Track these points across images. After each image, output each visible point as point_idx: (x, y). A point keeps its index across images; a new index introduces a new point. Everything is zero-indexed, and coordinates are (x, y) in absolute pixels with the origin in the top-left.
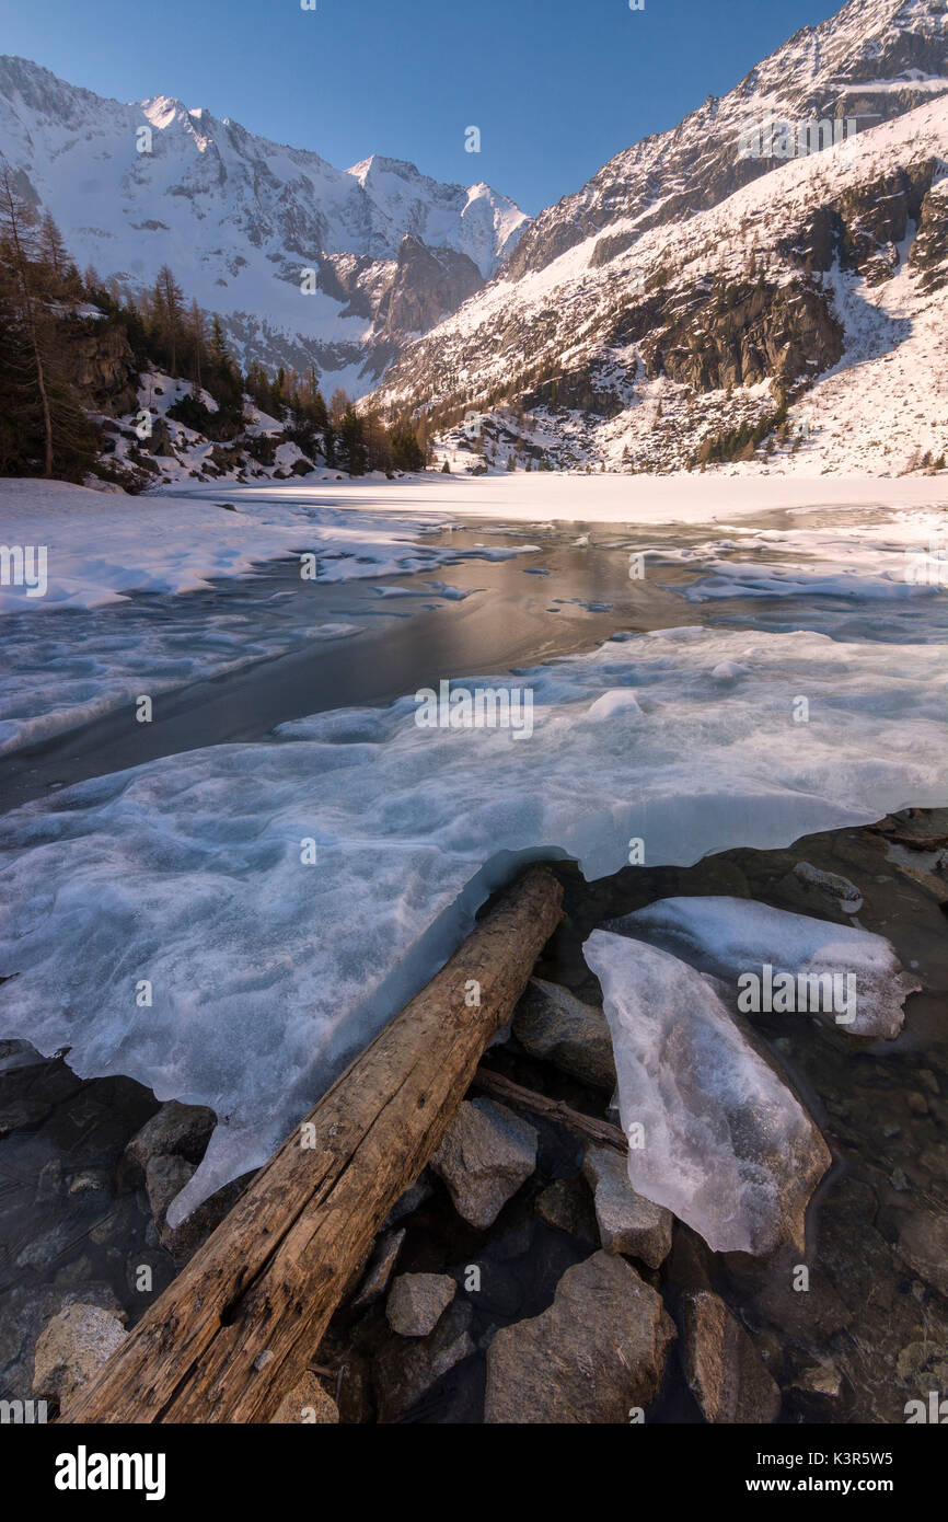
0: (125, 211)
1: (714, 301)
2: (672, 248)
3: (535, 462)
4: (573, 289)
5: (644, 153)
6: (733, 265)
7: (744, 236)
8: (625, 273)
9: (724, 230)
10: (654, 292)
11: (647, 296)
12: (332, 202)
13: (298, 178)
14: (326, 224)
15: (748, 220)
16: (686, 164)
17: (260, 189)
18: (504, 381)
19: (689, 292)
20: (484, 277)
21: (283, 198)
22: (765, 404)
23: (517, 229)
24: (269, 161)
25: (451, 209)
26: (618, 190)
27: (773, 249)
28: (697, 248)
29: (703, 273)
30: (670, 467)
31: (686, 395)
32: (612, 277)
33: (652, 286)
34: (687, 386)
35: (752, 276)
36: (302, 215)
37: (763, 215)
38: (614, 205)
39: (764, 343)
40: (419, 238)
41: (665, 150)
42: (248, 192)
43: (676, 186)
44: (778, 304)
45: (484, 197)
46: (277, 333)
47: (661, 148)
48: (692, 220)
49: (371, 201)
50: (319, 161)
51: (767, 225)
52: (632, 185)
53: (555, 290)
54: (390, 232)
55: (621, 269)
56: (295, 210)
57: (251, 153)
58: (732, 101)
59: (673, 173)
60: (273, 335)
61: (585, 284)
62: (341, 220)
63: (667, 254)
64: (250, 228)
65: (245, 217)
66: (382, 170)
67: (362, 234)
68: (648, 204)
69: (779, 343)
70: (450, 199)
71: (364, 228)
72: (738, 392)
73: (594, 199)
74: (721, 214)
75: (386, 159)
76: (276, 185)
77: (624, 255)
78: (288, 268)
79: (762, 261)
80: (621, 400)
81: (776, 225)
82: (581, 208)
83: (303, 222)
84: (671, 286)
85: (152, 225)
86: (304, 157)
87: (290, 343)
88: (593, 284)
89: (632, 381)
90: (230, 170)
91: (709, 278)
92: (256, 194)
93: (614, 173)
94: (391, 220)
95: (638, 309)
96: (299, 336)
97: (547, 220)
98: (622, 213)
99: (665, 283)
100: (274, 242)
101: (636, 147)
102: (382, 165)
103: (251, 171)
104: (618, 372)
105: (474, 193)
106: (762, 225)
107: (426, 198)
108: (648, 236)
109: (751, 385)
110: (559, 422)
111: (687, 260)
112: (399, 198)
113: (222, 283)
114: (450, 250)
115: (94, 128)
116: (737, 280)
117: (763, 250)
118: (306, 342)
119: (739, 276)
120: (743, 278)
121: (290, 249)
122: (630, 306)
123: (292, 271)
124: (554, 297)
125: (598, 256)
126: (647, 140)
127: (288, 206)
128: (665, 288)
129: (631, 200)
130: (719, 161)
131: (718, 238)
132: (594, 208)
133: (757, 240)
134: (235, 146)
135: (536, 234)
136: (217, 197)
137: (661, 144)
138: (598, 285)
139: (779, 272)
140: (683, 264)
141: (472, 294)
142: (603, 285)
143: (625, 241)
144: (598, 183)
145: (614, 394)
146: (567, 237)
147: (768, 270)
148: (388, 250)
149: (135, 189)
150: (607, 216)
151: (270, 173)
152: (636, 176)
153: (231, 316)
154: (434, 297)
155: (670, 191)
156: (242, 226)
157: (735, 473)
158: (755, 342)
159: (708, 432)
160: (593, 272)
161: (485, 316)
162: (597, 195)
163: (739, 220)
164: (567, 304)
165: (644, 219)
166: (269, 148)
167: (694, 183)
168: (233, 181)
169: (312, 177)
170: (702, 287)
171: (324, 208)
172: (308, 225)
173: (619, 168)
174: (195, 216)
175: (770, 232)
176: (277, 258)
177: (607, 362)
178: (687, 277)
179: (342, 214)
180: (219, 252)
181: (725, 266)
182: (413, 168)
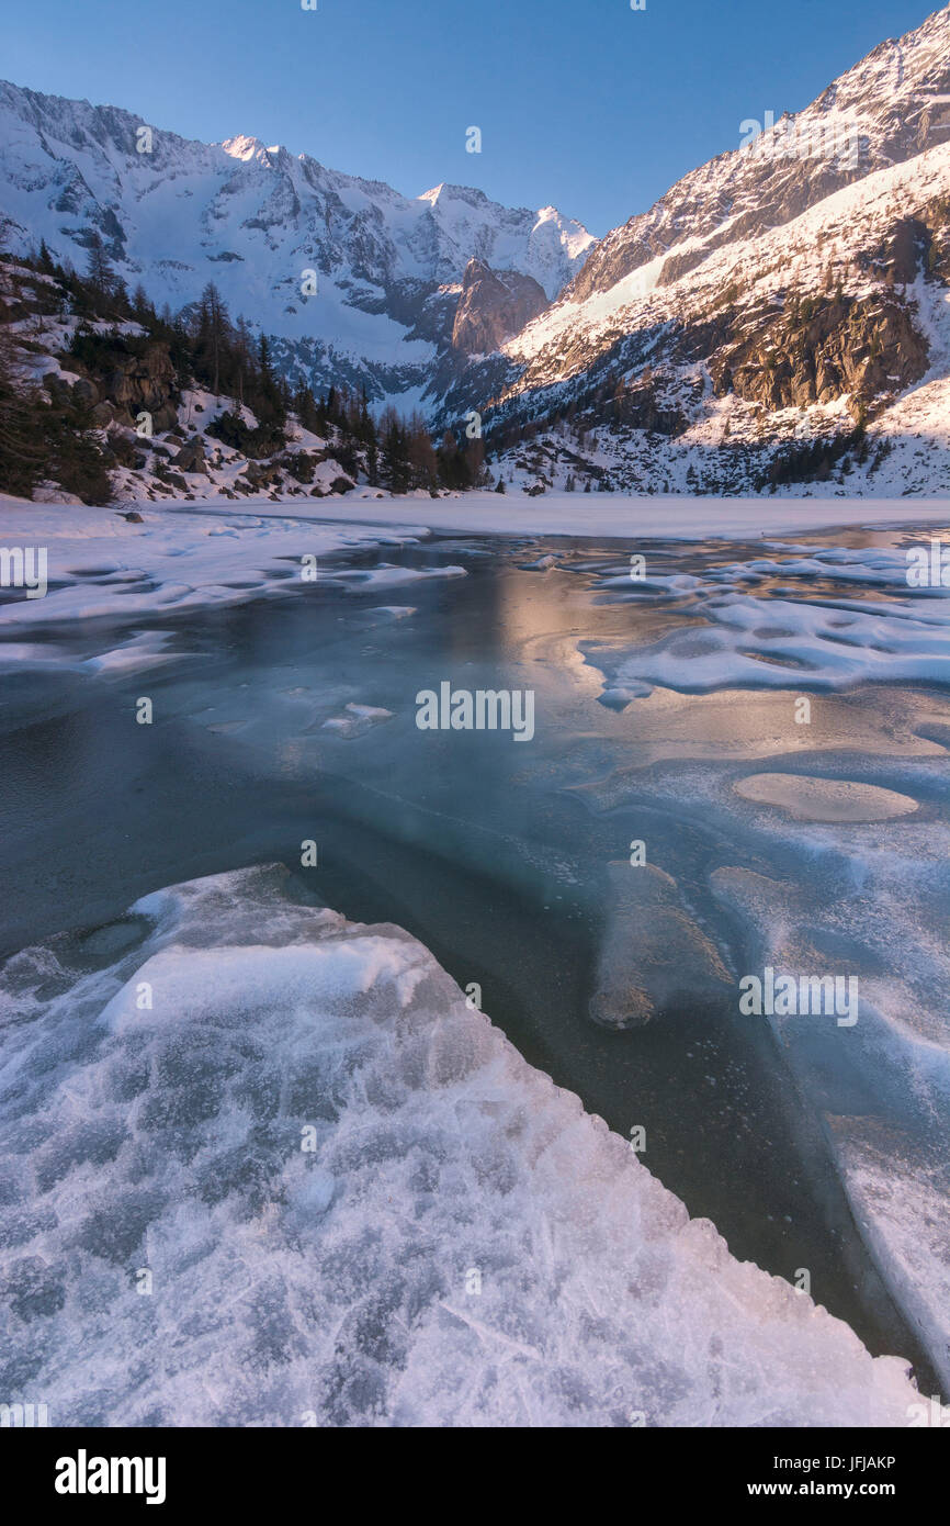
0: (204, 245)
1: (787, 316)
2: (744, 265)
3: (595, 483)
4: (639, 308)
5: (716, 171)
6: (808, 280)
7: (821, 249)
8: (694, 291)
9: (799, 245)
10: (724, 308)
11: (715, 313)
12: (400, 230)
13: (368, 208)
14: (394, 251)
15: (825, 234)
16: (760, 180)
17: (332, 219)
18: (566, 401)
19: (760, 308)
20: (549, 297)
21: (353, 228)
22: (842, 421)
23: (584, 251)
24: (341, 193)
25: (518, 233)
26: (688, 208)
27: (852, 262)
28: (770, 263)
29: (776, 288)
30: (737, 487)
31: (756, 413)
32: (680, 295)
33: (722, 303)
34: (757, 404)
35: (828, 289)
36: (371, 242)
37: (841, 228)
38: (685, 222)
39: (840, 358)
40: (485, 262)
41: (739, 167)
42: (320, 222)
43: (748, 202)
44: (856, 317)
45: (552, 221)
46: (343, 357)
47: (734, 166)
48: (765, 236)
49: (438, 228)
50: (389, 191)
51: (846, 237)
52: (702, 203)
53: (621, 310)
54: (458, 257)
55: (689, 287)
56: (364, 239)
57: (325, 187)
58: (810, 116)
59: (746, 190)
60: (338, 359)
61: (652, 302)
62: (409, 247)
63: (738, 271)
64: (320, 256)
65: (316, 247)
66: (450, 198)
67: (430, 260)
68: (720, 222)
69: (858, 357)
70: (517, 223)
71: (431, 254)
72: (812, 409)
73: (663, 219)
74: (797, 229)
75: (455, 187)
76: (347, 215)
77: (693, 272)
78: (356, 295)
79: (840, 275)
80: (686, 418)
81: (855, 237)
82: (649, 228)
83: (372, 249)
84: (741, 302)
85: (228, 257)
86: (375, 188)
87: (355, 367)
88: (660, 303)
89: (699, 399)
90: (303, 202)
91: (782, 293)
92: (327, 224)
93: (685, 192)
94: (458, 246)
95: (706, 326)
96: (364, 361)
97: (615, 240)
98: (691, 232)
99: (735, 299)
100: (343, 270)
101: (708, 165)
102: (452, 192)
103: (323, 203)
104: (685, 391)
105: (544, 215)
106: (840, 237)
107: (493, 223)
108: (718, 254)
109: (826, 402)
110: (621, 441)
111: (759, 276)
112: (466, 224)
113: (291, 310)
114: (517, 274)
115: (178, 168)
116: (813, 294)
117: (840, 262)
118: (370, 366)
119: (814, 290)
120: (819, 292)
121: (358, 276)
122: (698, 323)
123: (359, 297)
124: (620, 316)
125: (666, 275)
126: (719, 159)
127: (358, 235)
128: (735, 304)
129: (701, 219)
130: (795, 176)
131: (793, 253)
132: (663, 228)
133: (834, 253)
134: (309, 179)
135: (602, 254)
136: (290, 229)
137: (734, 162)
138: (665, 304)
139: (858, 285)
140: (754, 280)
141: (537, 316)
142: (671, 303)
143: (695, 258)
144: (667, 202)
145: (678, 412)
146: (635, 256)
147: (846, 284)
148: (454, 274)
149: (213, 223)
150: (676, 234)
151: (341, 204)
152: (707, 194)
153: (299, 341)
154: (499, 319)
155: (742, 208)
156: (314, 255)
157: (808, 494)
158: (831, 358)
159: (779, 451)
160: (661, 291)
161: (549, 337)
162: (667, 214)
163: (815, 234)
164: (633, 323)
165: (715, 237)
166: (341, 181)
167: (768, 199)
168: (306, 213)
169: (381, 207)
170: (774, 303)
171: (393, 236)
172: (376, 252)
173: (689, 187)
174: (268, 248)
175: (848, 245)
176: (344, 285)
177: (672, 380)
178: (759, 292)
179: (410, 241)
180: (290, 281)
181: (800, 280)
182: (481, 194)
